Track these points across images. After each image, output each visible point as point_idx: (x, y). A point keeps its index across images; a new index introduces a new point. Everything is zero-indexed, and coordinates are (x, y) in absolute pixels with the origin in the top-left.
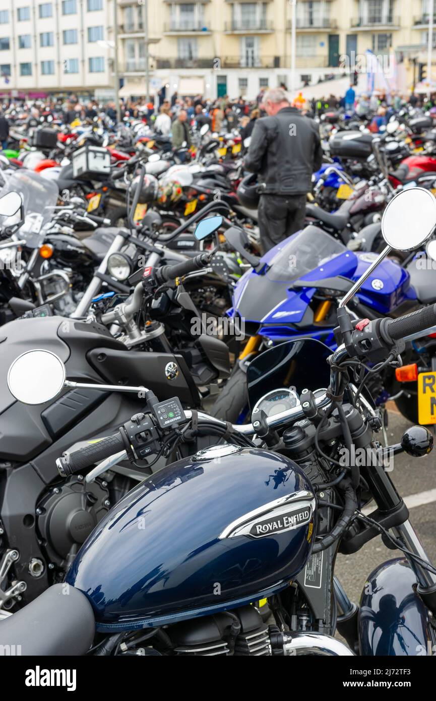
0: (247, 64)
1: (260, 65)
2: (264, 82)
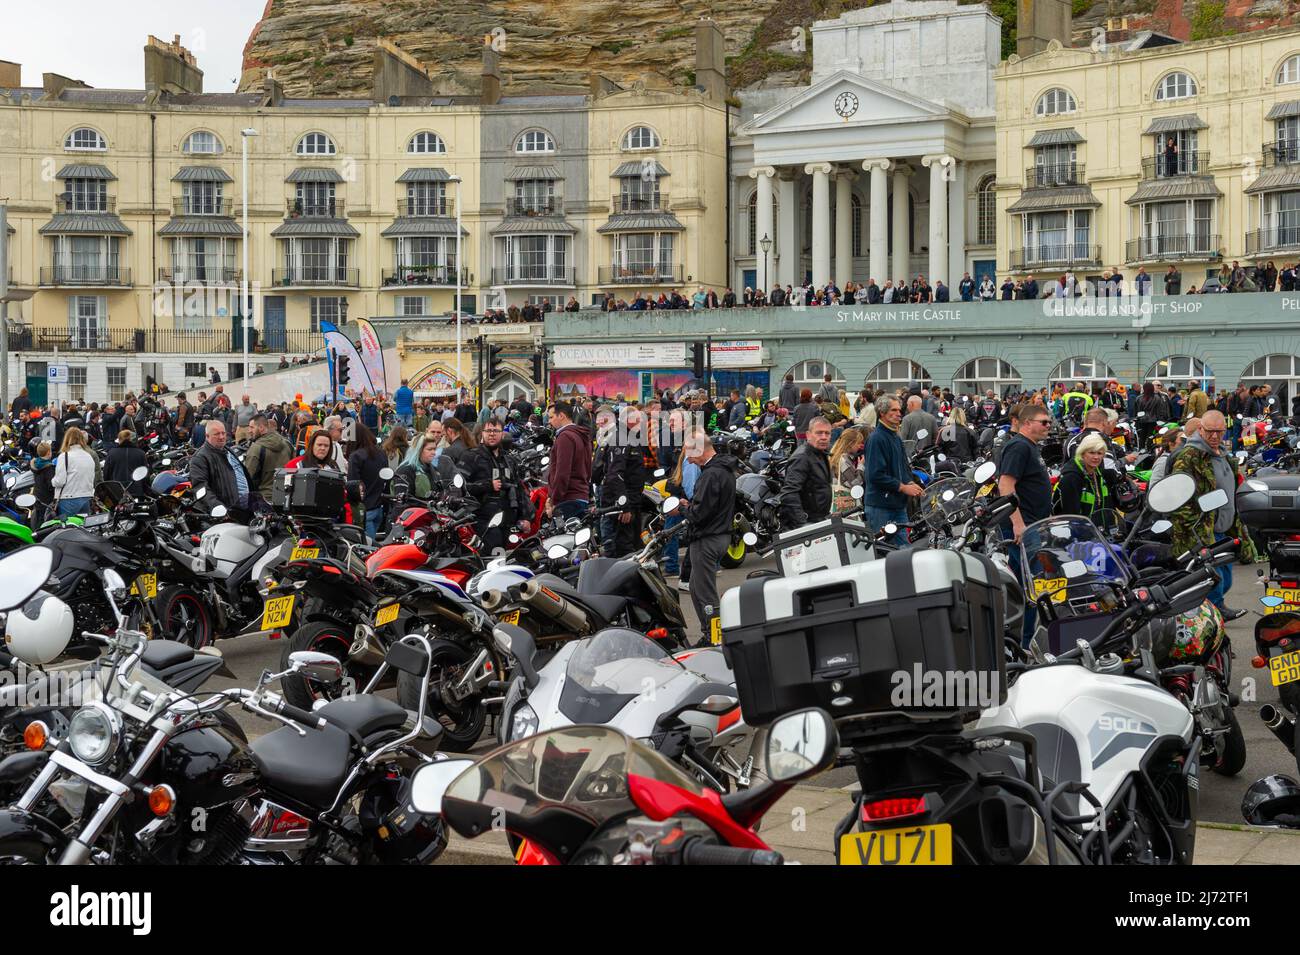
0: (83, 343)
1: (107, 346)
2: (116, 376)
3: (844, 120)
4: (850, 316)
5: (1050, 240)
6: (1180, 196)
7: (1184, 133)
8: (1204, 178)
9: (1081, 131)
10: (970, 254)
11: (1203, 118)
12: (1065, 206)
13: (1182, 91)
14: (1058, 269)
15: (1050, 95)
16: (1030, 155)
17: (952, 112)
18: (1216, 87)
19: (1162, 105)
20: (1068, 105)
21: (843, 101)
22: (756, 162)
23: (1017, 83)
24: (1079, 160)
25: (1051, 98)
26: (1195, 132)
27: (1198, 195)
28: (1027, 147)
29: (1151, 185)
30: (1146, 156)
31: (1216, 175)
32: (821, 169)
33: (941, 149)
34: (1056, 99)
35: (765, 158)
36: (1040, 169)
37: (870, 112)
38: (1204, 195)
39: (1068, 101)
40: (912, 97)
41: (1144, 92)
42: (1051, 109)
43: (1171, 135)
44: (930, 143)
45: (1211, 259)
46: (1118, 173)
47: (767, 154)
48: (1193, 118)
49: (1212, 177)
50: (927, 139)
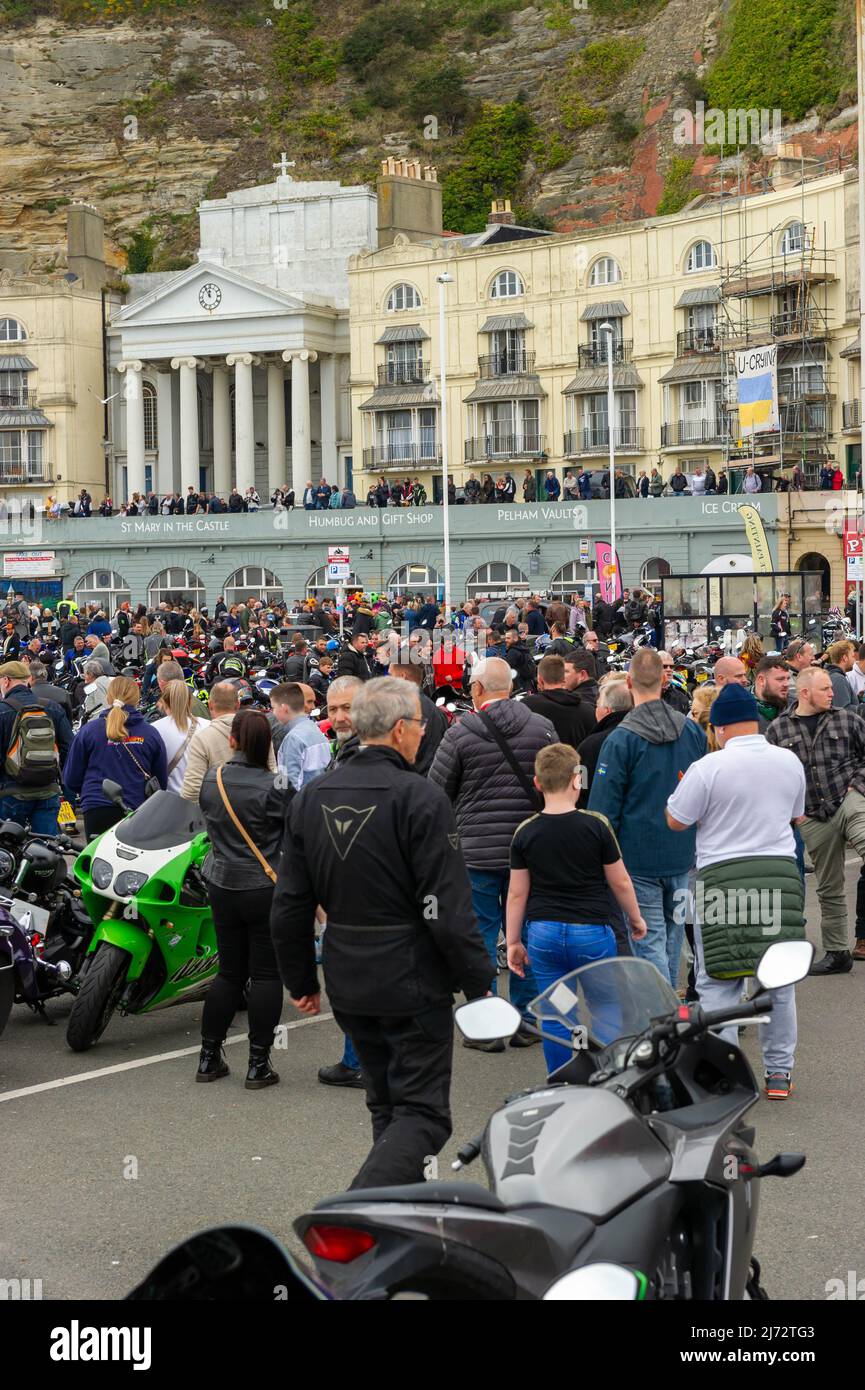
3: (208, 313)
4: (133, 527)
5: (399, 439)
6: (504, 397)
7: (513, 332)
8: (530, 378)
9: (426, 328)
10: (341, 450)
11: (529, 317)
12: (408, 404)
13: (513, 291)
14: (402, 469)
15: (399, 290)
16: (381, 351)
17: (308, 306)
18: (539, 287)
19: (494, 303)
20: (414, 301)
21: (206, 294)
22: (125, 355)
23: (367, 277)
24: (425, 358)
25: (399, 293)
26: (523, 330)
27: (521, 396)
28: (377, 344)
29: (485, 384)
30: (481, 354)
31: (541, 375)
32: (186, 363)
33: (301, 344)
34: (404, 295)
35: (132, 352)
36: (391, 365)
37: (233, 305)
38: (527, 396)
39: (414, 296)
40: (271, 291)
41: (479, 290)
42: (400, 305)
43: (501, 333)
44: (291, 337)
45: (535, 460)
46: (458, 372)
47: (135, 348)
48: (520, 317)
49: (538, 377)
50: (287, 333)
